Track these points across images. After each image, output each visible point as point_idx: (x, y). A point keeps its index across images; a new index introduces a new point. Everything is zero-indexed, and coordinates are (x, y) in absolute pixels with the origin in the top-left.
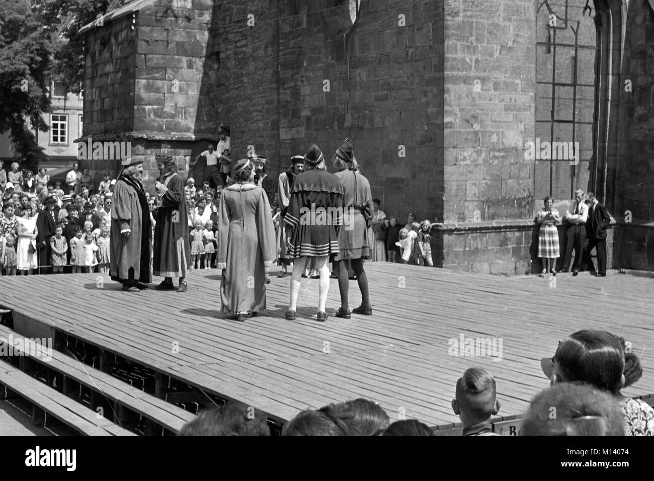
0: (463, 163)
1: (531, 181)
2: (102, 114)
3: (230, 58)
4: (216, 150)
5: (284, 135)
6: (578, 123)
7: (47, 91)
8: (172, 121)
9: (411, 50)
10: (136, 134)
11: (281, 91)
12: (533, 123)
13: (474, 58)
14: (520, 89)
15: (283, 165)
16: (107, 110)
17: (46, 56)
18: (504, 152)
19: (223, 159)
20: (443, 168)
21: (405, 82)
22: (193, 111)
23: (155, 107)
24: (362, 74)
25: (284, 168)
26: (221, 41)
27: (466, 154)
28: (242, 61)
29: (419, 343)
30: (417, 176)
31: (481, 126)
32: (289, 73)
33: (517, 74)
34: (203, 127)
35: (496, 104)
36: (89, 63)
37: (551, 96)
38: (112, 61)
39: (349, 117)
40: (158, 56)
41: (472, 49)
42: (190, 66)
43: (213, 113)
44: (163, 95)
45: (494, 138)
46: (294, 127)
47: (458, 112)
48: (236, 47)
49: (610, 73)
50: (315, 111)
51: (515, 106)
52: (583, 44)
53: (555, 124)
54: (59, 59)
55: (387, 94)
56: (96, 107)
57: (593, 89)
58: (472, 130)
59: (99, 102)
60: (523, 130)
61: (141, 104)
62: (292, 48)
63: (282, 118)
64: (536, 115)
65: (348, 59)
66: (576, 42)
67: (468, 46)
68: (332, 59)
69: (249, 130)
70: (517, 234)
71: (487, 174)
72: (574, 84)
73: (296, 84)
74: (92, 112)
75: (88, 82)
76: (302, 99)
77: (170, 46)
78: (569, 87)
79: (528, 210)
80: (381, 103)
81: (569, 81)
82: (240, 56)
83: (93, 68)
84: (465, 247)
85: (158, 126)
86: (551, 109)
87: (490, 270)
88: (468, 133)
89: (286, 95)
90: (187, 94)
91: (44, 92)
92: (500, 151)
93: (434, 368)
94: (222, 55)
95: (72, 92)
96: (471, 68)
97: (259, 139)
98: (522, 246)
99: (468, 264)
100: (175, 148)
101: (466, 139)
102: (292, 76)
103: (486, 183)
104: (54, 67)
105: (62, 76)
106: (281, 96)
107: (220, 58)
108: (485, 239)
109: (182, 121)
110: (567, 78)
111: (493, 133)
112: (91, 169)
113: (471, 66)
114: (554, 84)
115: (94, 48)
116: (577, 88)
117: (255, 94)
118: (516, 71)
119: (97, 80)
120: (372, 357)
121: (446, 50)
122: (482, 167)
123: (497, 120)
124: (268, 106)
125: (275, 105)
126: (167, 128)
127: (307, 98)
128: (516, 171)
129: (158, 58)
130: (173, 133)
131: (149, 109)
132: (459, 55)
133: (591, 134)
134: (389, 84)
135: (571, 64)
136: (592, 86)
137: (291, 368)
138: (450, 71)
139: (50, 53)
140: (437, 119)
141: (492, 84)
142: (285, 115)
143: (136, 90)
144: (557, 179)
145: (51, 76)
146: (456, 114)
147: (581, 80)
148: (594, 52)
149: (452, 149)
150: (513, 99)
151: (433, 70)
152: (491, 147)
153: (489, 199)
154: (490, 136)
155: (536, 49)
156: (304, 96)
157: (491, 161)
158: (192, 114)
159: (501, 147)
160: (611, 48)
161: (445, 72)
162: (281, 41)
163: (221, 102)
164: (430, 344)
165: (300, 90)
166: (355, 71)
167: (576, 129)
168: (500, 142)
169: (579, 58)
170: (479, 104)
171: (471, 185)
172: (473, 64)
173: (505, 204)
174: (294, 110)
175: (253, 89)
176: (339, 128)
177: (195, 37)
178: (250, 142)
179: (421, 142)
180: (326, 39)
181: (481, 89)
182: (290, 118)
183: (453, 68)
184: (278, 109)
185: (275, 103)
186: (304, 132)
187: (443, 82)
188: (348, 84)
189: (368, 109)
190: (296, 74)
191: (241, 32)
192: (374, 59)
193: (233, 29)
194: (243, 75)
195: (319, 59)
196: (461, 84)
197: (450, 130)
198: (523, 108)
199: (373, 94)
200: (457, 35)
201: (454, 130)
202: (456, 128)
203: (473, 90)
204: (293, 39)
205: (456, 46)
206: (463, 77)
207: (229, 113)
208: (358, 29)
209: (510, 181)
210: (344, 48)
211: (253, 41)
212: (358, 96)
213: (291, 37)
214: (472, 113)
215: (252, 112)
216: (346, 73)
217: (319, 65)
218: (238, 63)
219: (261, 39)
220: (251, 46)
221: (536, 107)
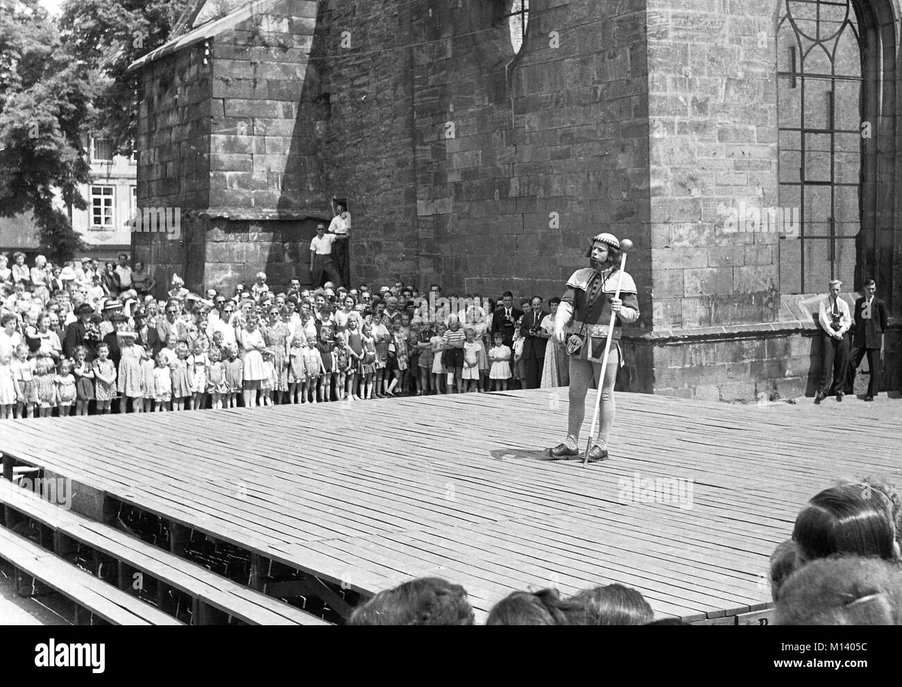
0: (677, 244)
1: (774, 268)
2: (163, 183)
3: (344, 102)
5: (423, 209)
6: (836, 185)
7: (84, 152)
8: (264, 193)
9: (600, 87)
10: (212, 212)
11: (417, 147)
12: (776, 186)
13: (690, 96)
14: (755, 139)
15: (424, 252)
16: (171, 179)
17: (82, 103)
20: (651, 252)
21: (593, 131)
22: (294, 178)
23: (240, 173)
24: (531, 122)
25: (423, 256)
26: (331, 79)
27: (681, 232)
28: (361, 106)
31: (703, 193)
32: (429, 121)
33: (750, 118)
34: (308, 201)
35: (723, 160)
36: (144, 112)
37: (800, 148)
38: (177, 109)
39: (515, 183)
40: (242, 101)
41: (687, 83)
42: (287, 115)
43: (322, 181)
44: (250, 156)
46: (437, 198)
47: (669, 174)
48: (353, 86)
50: (467, 174)
51: (749, 162)
52: (842, 73)
53: (806, 187)
54: (101, 108)
55: (568, 149)
56: (156, 174)
57: (857, 136)
58: (690, 198)
59: (160, 168)
60: (762, 196)
61: (219, 170)
62: (433, 86)
63: (420, 186)
64: (778, 174)
65: (512, 101)
66: (833, 71)
67: (681, 78)
68: (490, 102)
69: (373, 204)
70: (757, 343)
71: (713, 260)
72: (831, 131)
73: (439, 137)
74: (149, 182)
75: (143, 139)
76: (447, 158)
77: (259, 86)
78: (822, 134)
79: (771, 309)
80: (560, 161)
81: (823, 126)
82: (359, 99)
83: (149, 120)
84: (684, 363)
85: (244, 200)
86: (800, 166)
87: (721, 395)
88: (685, 202)
89: (425, 153)
90: (284, 154)
91: (79, 154)
94: (334, 98)
95: (121, 154)
96: (687, 111)
97: (388, 217)
98: (764, 360)
99: (689, 387)
100: (268, 232)
101: (682, 211)
102: (433, 125)
103: (711, 272)
104: (94, 118)
105: (106, 130)
106: (419, 155)
107: (331, 102)
108: (711, 351)
109: (278, 193)
110: (819, 121)
111: (719, 201)
112: (150, 263)
113: (686, 107)
114: (803, 131)
115: (151, 91)
116: (836, 134)
117: (381, 152)
118: (748, 113)
119: (155, 136)
120: (559, 524)
121: (650, 85)
122: (706, 250)
123: (725, 183)
124: (400, 169)
125: (410, 167)
126: (257, 203)
127: (455, 156)
128: (754, 253)
129: (242, 104)
130: (265, 210)
131: (230, 177)
132: (670, 93)
133: (857, 201)
134: (570, 135)
135: (825, 102)
136: (855, 132)
138: (657, 115)
139: (87, 99)
140: (640, 184)
141: (717, 132)
142: (425, 181)
143: (212, 150)
144: (811, 264)
145: (89, 132)
146: (667, 175)
147: (840, 124)
148: (858, 85)
149: (663, 225)
150: (746, 155)
151: (633, 113)
152: (718, 220)
153: (716, 295)
154: (715, 206)
155: (777, 82)
156: (451, 154)
157: (717, 241)
158: (292, 183)
160: (882, 78)
161: (650, 117)
162: (416, 77)
163: (334, 165)
165: (444, 146)
166: (522, 118)
167: (835, 193)
169: (836, 93)
170: (699, 161)
171: (690, 276)
172: (690, 104)
173: (740, 302)
174: (437, 174)
175: (378, 146)
176: (500, 198)
177: (295, 74)
178: (376, 221)
179: (617, 216)
180: (481, 73)
181: (701, 140)
182: (431, 185)
183: (661, 111)
184: (414, 172)
185: (410, 164)
186: (452, 205)
187: (648, 130)
188: (512, 136)
189: (542, 170)
190: (438, 123)
191: (359, 65)
192: (549, 100)
193: (347, 61)
194: (363, 126)
195: (471, 102)
196: (673, 134)
197: (658, 198)
198: (761, 164)
199: (549, 149)
200: (666, 64)
201: (665, 198)
202: (668, 195)
203: (690, 142)
204: (434, 74)
205: (663, 79)
206: (676, 123)
207: (345, 179)
208: (525, 59)
209: (744, 269)
210: (506, 86)
211: (376, 77)
212: (527, 153)
213: (430, 71)
214: (689, 173)
215: (378, 178)
216: (509, 121)
217: (471, 110)
218: (355, 109)
219: (388, 74)
220: (374, 84)
221: (778, 164)
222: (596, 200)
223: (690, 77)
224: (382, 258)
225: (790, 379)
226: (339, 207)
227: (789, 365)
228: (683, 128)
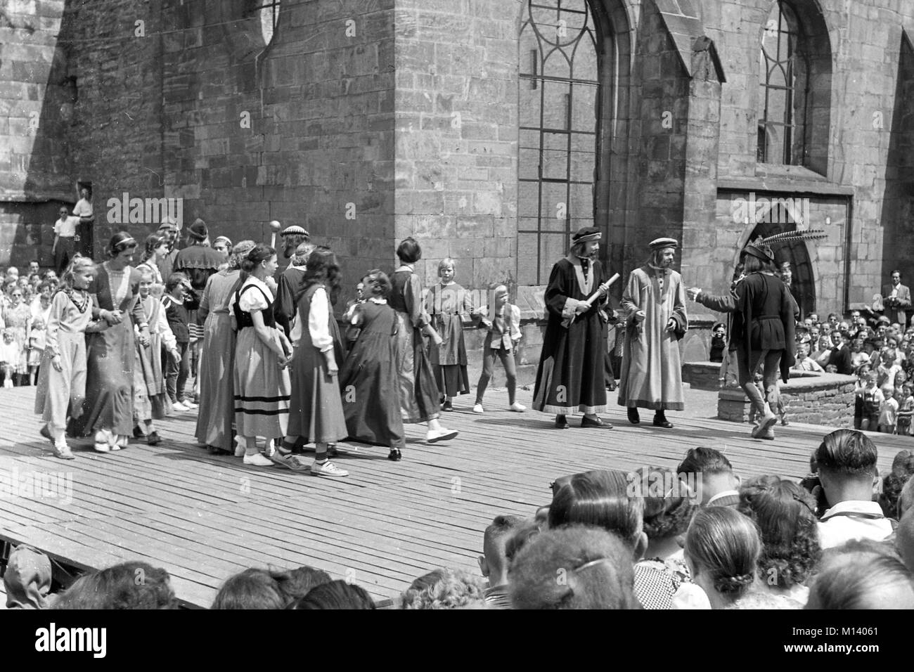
0: (420, 235)
1: (512, 260)
3: (91, 86)
5: (170, 194)
6: (572, 182)
8: (6, 174)
9: (349, 81)
11: (166, 133)
12: (515, 182)
13: (435, 93)
14: (497, 137)
18: (477, 221)
20: (394, 243)
21: (341, 124)
24: (280, 112)
26: (78, 62)
27: (425, 223)
28: (110, 89)
29: (363, 484)
30: (359, 253)
31: (446, 186)
32: (178, 108)
33: (493, 116)
34: (52, 183)
35: (465, 156)
37: (539, 147)
39: (262, 172)
41: (430, 80)
42: (32, 96)
43: (66, 162)
46: (185, 184)
47: (414, 167)
49: (616, 116)
50: (214, 161)
51: (491, 159)
52: (579, 78)
53: (544, 184)
55: (316, 140)
57: (594, 137)
58: (433, 191)
60: (502, 191)
62: (182, 74)
63: (167, 171)
64: (518, 171)
65: (262, 91)
66: (571, 75)
67: (427, 76)
68: (239, 91)
69: (119, 188)
71: (453, 251)
72: (568, 131)
73: (187, 124)
76: (196, 144)
77: (4, 67)
78: (560, 135)
80: (308, 152)
81: (561, 127)
82: (108, 83)
86: (538, 163)
88: (428, 194)
90: (28, 135)
92: (470, 219)
93: (385, 518)
94: (80, 82)
96: (431, 107)
100: (10, 212)
101: (425, 203)
102: (182, 112)
106: (167, 141)
107: (78, 85)
109: (22, 175)
110: (557, 122)
111: (461, 194)
113: (431, 103)
114: (543, 131)
116: (573, 134)
117: (128, 137)
118: (493, 112)
120: (299, 506)
121: (397, 82)
122: (447, 241)
123: (469, 178)
124: (147, 154)
125: (157, 153)
127: (204, 145)
128: (493, 247)
130: (7, 191)
132: (415, 89)
133: (591, 198)
134: (318, 126)
135: (564, 104)
136: (592, 133)
137: (184, 525)
138: (404, 110)
140: (385, 177)
141: (460, 128)
142: (172, 167)
144: (547, 258)
146: (411, 168)
147: (577, 125)
148: (594, 89)
149: (406, 216)
150: (488, 151)
151: (379, 108)
152: (459, 214)
154: (457, 199)
155: (518, 82)
156: (199, 141)
157: (458, 233)
159: (472, 214)
160: (617, 84)
161: (396, 112)
162: (166, 64)
163: (79, 146)
164: (380, 485)
165: (193, 132)
166: (271, 108)
167: (571, 190)
168: (471, 207)
169: (574, 96)
170: (443, 156)
171: (432, 265)
172: (435, 101)
174: (184, 161)
175: (125, 130)
176: (248, 186)
177: (42, 56)
179: (362, 206)
180: (231, 63)
181: (445, 136)
182: (179, 171)
183: (407, 106)
184: (161, 158)
185: (158, 150)
186: (199, 191)
187: (394, 124)
188: (262, 126)
189: (290, 160)
190: (188, 110)
191: (108, 50)
192: (298, 92)
193: (96, 46)
194: (111, 111)
195: (220, 89)
196: (418, 128)
197: (403, 190)
198: (502, 161)
199: (297, 139)
200: (412, 62)
201: (408, 190)
202: (412, 187)
203: (434, 137)
204: (184, 61)
205: (411, 76)
206: (421, 118)
207: (91, 163)
208: (275, 52)
209: (484, 261)
210: (256, 76)
211: (125, 62)
212: (275, 142)
213: (180, 58)
214: (433, 167)
215: (124, 162)
216: (258, 110)
217: (220, 98)
218: (103, 94)
219: (137, 60)
220: (123, 69)
221: (518, 161)
222: (343, 191)
223: (436, 75)
225: (525, 366)
226: (84, 191)
227: (524, 353)
228: (427, 124)
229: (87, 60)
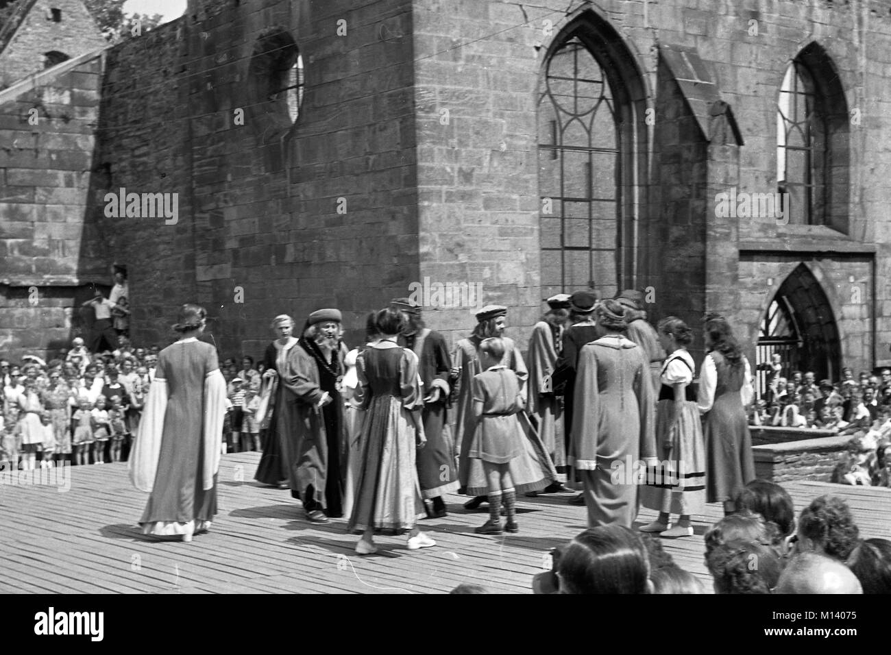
3: (124, 172)
4: (108, 298)
5: (203, 275)
6: (595, 250)
8: (44, 260)
9: (372, 157)
11: (197, 215)
12: (537, 252)
13: (456, 167)
14: (518, 207)
18: (501, 291)
19: (118, 311)
21: (365, 200)
22: (74, 245)
23: (20, 240)
24: (306, 190)
26: (111, 149)
31: (470, 258)
32: (207, 190)
33: (514, 187)
34: (89, 267)
35: (487, 227)
37: (560, 215)
39: (290, 249)
40: (23, 170)
41: (453, 155)
42: (69, 184)
43: (102, 247)
44: (31, 224)
45: (487, 273)
46: (216, 264)
47: (437, 240)
48: (133, 156)
49: (636, 182)
50: (244, 241)
51: (512, 229)
52: (598, 146)
53: (567, 252)
55: (341, 218)
57: (614, 204)
58: (457, 263)
60: (524, 261)
62: (211, 157)
63: (199, 252)
64: (540, 240)
65: (288, 171)
66: (590, 144)
67: (448, 151)
68: (266, 171)
69: (153, 270)
72: (589, 199)
73: (218, 205)
76: (226, 225)
77: (41, 156)
78: (581, 203)
80: (334, 228)
81: (582, 195)
82: (140, 169)
85: (25, 266)
86: (560, 232)
88: (452, 266)
89: (204, 221)
90: (65, 222)
92: (494, 289)
94: (114, 168)
96: (453, 180)
97: (167, 283)
100: (49, 297)
101: (450, 274)
102: (212, 194)
106: (198, 222)
107: (111, 171)
109: (59, 260)
110: (580, 191)
111: (484, 265)
113: (453, 177)
114: (564, 200)
116: (594, 202)
118: (514, 183)
121: (419, 156)
123: (490, 249)
124: (179, 236)
125: (189, 234)
126: (38, 270)
127: (233, 224)
128: (518, 315)
129: (23, 174)
130: (46, 277)
131: (11, 244)
132: (436, 164)
133: (614, 264)
135: (584, 172)
136: (612, 201)
138: (426, 184)
140: (410, 249)
141: (482, 200)
142: (204, 248)
146: (435, 241)
147: (599, 192)
148: (613, 156)
150: (510, 223)
151: (403, 182)
152: (484, 283)
154: (481, 270)
155: (538, 153)
156: (229, 222)
158: (73, 250)
159: (497, 284)
160: (635, 150)
161: (419, 186)
162: (195, 148)
163: (114, 232)
165: (222, 213)
166: (298, 187)
167: (594, 257)
168: (495, 278)
169: (594, 164)
170: (465, 228)
171: (458, 335)
172: (456, 174)
174: (215, 241)
176: (277, 264)
177: (76, 144)
178: (156, 285)
179: (388, 279)
180: (258, 144)
181: (467, 208)
182: (210, 252)
183: (429, 182)
184: (193, 239)
185: (189, 231)
186: (230, 271)
187: (417, 199)
188: (289, 204)
189: (316, 237)
190: (217, 192)
191: (139, 136)
192: (323, 170)
193: (128, 132)
195: (248, 171)
196: (441, 202)
197: (427, 263)
198: (524, 231)
199: (323, 217)
200: (433, 137)
201: (433, 263)
202: (435, 260)
203: (457, 210)
204: (211, 145)
205: (431, 151)
206: (444, 192)
207: (125, 246)
208: (300, 131)
210: (282, 156)
211: (157, 147)
212: (302, 220)
213: (209, 142)
214: (456, 239)
215: (158, 244)
216: (285, 190)
217: (249, 179)
218: (136, 178)
219: (168, 144)
220: (154, 155)
221: (541, 231)
222: (369, 265)
223: (456, 149)
224: (160, 322)
228: (450, 197)
229: (120, 147)
